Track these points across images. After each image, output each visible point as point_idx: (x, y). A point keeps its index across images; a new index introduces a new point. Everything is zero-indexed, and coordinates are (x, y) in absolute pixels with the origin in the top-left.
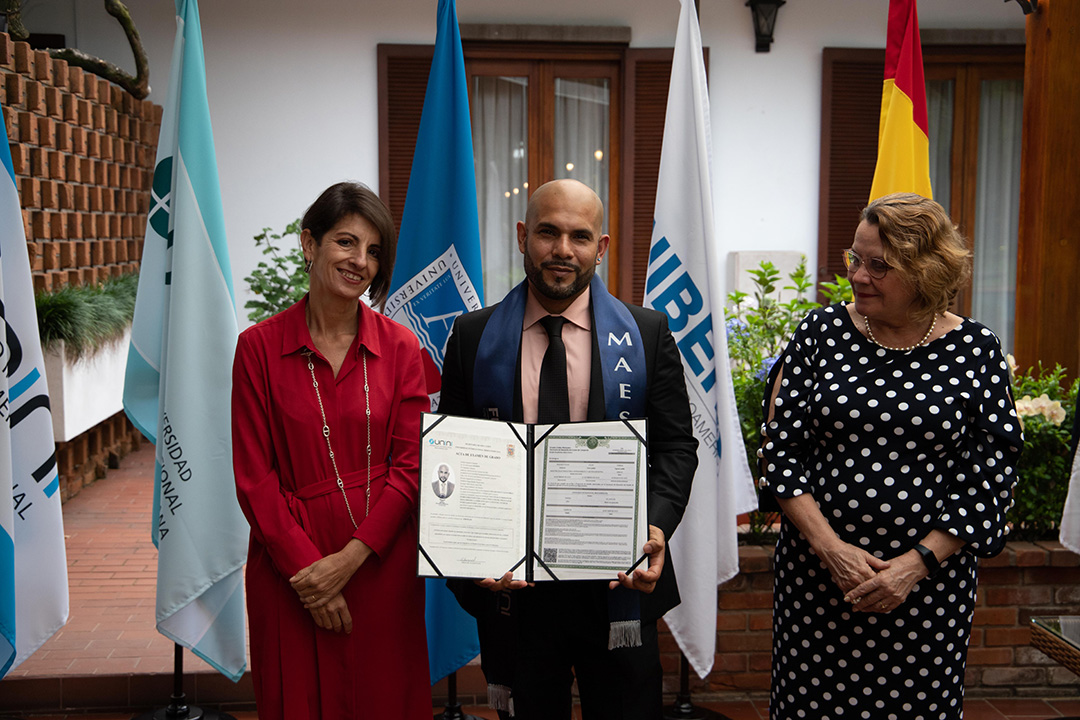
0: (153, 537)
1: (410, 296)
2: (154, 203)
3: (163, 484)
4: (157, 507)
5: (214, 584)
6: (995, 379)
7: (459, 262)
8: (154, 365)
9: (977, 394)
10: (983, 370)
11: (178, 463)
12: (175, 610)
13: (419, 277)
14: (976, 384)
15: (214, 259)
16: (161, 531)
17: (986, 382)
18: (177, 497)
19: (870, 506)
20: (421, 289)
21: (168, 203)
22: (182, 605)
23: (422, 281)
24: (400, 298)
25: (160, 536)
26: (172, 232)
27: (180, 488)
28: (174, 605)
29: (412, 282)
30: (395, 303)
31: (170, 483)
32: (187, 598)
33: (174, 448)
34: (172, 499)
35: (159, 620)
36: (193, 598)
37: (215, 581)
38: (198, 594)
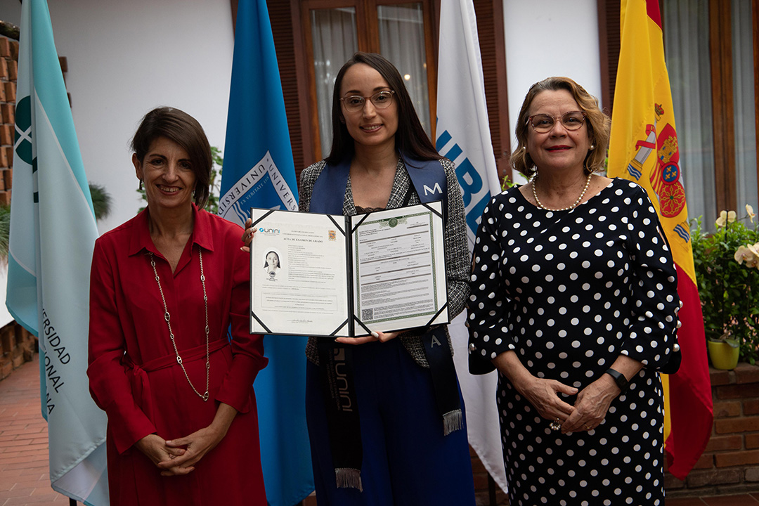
0: (43, 412)
1: (238, 197)
2: (18, 136)
3: (47, 368)
4: (44, 387)
5: (98, 446)
6: (647, 222)
7: (274, 166)
8: (31, 271)
9: (633, 235)
10: (635, 214)
11: (58, 350)
12: (65, 471)
13: (243, 180)
14: (631, 227)
15: (74, 178)
16: (49, 407)
17: (639, 225)
18: (59, 378)
19: (563, 344)
20: (246, 190)
21: (30, 135)
22: (71, 467)
23: (246, 183)
24: (230, 198)
25: (48, 411)
26: (36, 158)
27: (60, 369)
28: (64, 467)
29: (238, 185)
30: (226, 203)
31: (52, 367)
32: (75, 460)
33: (53, 337)
34: (55, 380)
35: (53, 481)
36: (80, 460)
37: (98, 444)
38: (84, 457)
